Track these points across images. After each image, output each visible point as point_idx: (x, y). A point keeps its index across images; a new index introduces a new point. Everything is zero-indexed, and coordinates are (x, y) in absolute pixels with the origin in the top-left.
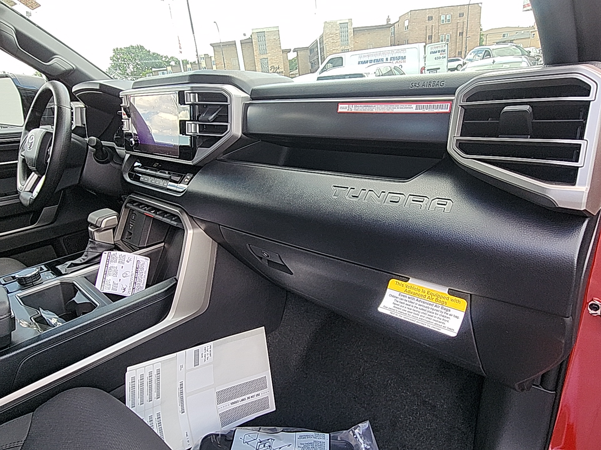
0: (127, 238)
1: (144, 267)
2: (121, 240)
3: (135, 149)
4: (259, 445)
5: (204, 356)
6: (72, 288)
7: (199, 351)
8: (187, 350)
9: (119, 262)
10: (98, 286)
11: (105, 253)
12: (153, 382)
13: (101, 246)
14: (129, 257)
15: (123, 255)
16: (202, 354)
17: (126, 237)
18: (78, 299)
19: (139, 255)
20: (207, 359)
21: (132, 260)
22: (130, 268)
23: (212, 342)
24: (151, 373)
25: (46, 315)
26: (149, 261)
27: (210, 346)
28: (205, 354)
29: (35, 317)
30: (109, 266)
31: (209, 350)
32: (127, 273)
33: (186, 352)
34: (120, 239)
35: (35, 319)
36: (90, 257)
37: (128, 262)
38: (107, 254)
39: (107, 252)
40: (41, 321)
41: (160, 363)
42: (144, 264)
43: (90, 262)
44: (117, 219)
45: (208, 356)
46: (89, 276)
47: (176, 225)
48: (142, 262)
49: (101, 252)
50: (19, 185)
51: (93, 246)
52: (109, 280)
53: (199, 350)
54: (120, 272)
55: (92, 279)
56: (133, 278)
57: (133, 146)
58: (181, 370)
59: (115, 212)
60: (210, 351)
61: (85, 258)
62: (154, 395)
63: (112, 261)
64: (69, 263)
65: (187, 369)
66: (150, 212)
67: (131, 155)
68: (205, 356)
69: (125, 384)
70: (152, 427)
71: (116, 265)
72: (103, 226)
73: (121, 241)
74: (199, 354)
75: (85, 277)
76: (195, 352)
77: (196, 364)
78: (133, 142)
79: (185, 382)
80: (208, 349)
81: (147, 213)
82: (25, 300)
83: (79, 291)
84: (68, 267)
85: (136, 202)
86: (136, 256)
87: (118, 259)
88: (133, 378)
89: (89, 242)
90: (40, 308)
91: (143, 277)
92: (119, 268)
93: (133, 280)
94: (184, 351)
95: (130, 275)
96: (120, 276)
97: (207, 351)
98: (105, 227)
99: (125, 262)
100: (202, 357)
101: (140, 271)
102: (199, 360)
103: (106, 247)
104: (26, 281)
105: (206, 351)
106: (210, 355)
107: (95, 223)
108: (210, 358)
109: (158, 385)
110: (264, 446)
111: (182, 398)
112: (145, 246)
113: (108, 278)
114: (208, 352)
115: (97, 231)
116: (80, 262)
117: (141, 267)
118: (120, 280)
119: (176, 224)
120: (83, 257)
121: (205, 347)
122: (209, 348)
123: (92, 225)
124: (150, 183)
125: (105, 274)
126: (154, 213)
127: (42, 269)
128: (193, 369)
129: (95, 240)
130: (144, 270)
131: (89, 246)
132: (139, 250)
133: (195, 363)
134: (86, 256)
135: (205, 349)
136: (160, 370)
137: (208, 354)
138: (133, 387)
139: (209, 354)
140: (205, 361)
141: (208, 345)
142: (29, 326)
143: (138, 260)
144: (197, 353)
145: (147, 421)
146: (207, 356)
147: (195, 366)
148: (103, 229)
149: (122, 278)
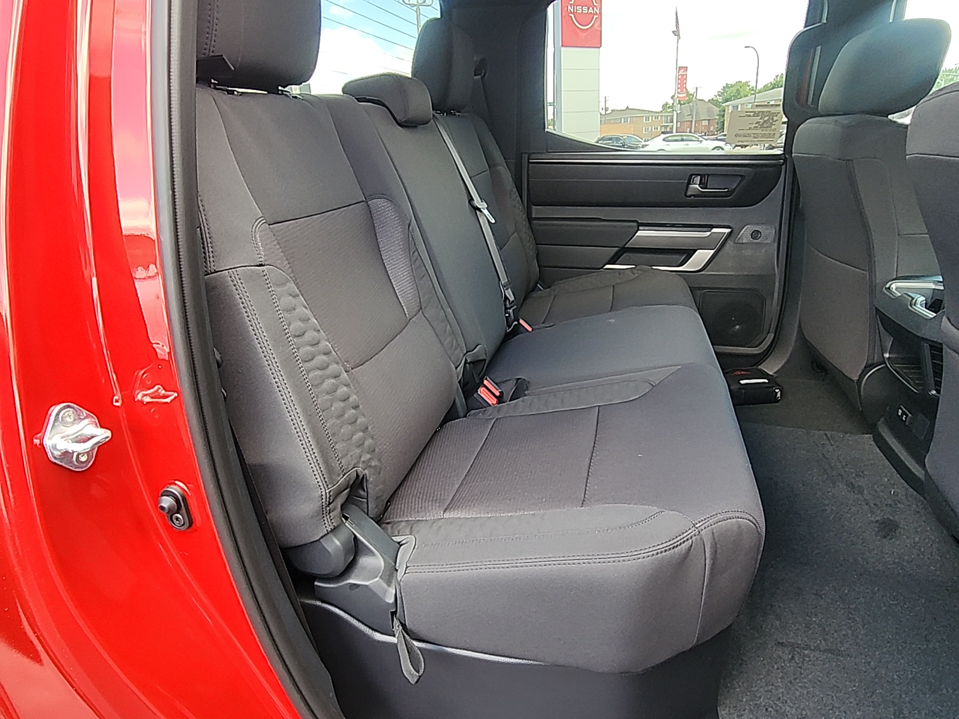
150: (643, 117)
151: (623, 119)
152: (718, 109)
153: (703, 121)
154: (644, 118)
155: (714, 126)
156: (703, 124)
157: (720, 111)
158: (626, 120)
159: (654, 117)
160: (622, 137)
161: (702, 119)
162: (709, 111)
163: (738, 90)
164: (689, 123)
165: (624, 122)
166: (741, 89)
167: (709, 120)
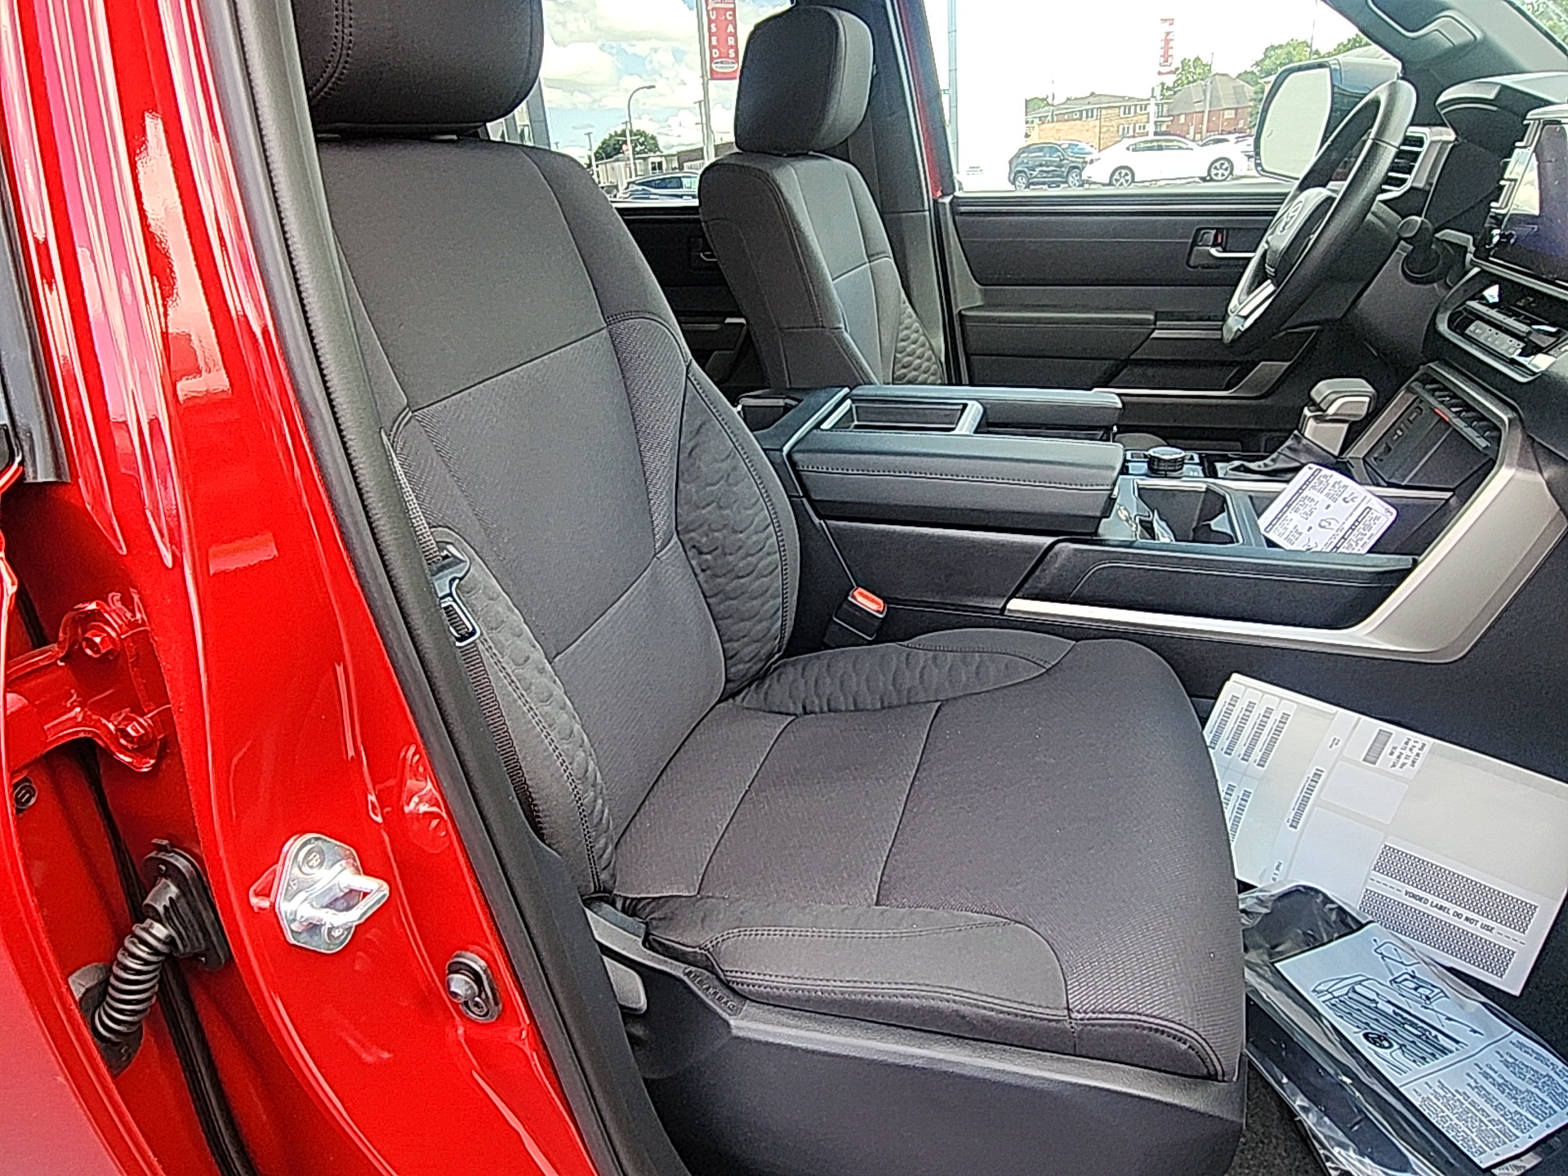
0: (1375, 459)
1: (1374, 526)
2: (1364, 459)
3: (1494, 256)
4: (1406, 980)
5: (1396, 753)
6: (1220, 503)
7: (1389, 737)
8: (1364, 718)
9: (1327, 495)
10: (1263, 522)
11: (1310, 468)
12: (1267, 730)
13: (1309, 451)
14: (1352, 494)
15: (1342, 484)
16: (1394, 748)
17: (1376, 455)
18: (1219, 524)
19: (1380, 497)
20: (1401, 767)
21: (1357, 501)
22: (1344, 514)
23: (1432, 740)
24: (1269, 710)
25: (1159, 526)
26: (1392, 518)
27: (1424, 745)
28: (1401, 754)
29: (1143, 518)
30: (1304, 495)
31: (1416, 751)
32: (1332, 521)
33: (1359, 719)
34: (1362, 456)
35: (1141, 521)
36: (1279, 465)
37: (1347, 502)
38: (1312, 471)
39: (1315, 467)
40: (1148, 528)
41: (1296, 705)
42: (1377, 518)
43: (1273, 475)
44: (1367, 405)
45: (1406, 761)
46: (1257, 497)
47: (1484, 448)
48: (1375, 514)
49: (1303, 461)
50: (1234, 302)
51: (1296, 446)
52: (1289, 518)
53: (1391, 734)
54: (1320, 514)
55: (1260, 504)
56: (1338, 538)
57: (1491, 249)
58: (1331, 747)
59: (1370, 389)
60: (1418, 755)
61: (1272, 463)
62: (1257, 754)
63: (1313, 487)
64: (1237, 463)
65: (1344, 754)
66: (1449, 408)
67: (1483, 271)
68: (1399, 757)
69: (1216, 698)
70: (1224, 805)
71: (1320, 497)
72: (1331, 411)
73: (1361, 461)
74: (1387, 742)
75: (1251, 498)
76: (1379, 734)
77: (1371, 758)
78: (1496, 239)
79: (1327, 778)
80: (1414, 747)
81: (1442, 410)
82: (1142, 492)
83: (1225, 514)
84: (1233, 469)
85: (1434, 381)
86: (1370, 496)
87: (1329, 487)
88: (1235, 699)
89: (1292, 436)
90: (1156, 512)
91: (1361, 543)
92: (1321, 507)
93: (1335, 541)
94: (1357, 715)
95: (1336, 529)
96: (1313, 521)
97: (1411, 750)
98: (1334, 414)
99: (1340, 500)
100: (1392, 754)
101: (1361, 531)
102: (1379, 755)
103: (1319, 456)
104: (1158, 465)
105: (1408, 749)
106: (1414, 762)
107: (1318, 400)
108: (1408, 769)
109: (1273, 741)
110: (1416, 989)
111: (1305, 800)
112: (1403, 484)
113: (1289, 514)
114: (1409, 754)
115: (1316, 418)
116: (1258, 469)
117: (1368, 523)
118: (1310, 528)
119: (1484, 445)
120: (1267, 461)
121: (1409, 740)
122: (1419, 745)
123: (1314, 403)
124: (1483, 341)
125: (1288, 505)
126: (1456, 413)
127: (1192, 458)
128: (1356, 763)
129: (1303, 435)
130: (1372, 531)
131: (1289, 442)
132: (1383, 486)
133: (1367, 754)
134: (1273, 460)
135: (1407, 743)
136: (1290, 718)
137: (1407, 757)
138: (1228, 713)
139: (1411, 759)
140: (1394, 766)
141: (1421, 739)
142: (1127, 521)
143: (1369, 505)
144: (1382, 739)
145: (1222, 788)
146: (1402, 760)
147: (1365, 760)
148: (1328, 418)
149: (1316, 527)
150: (1119, 107)
151: (1084, 113)
152: (1253, 89)
153: (1226, 112)
154: (1122, 108)
155: (1246, 120)
156: (1226, 117)
157: (1256, 93)
158: (1090, 114)
159: (1138, 107)
160: (1060, 145)
161: (1225, 107)
162: (1238, 93)
163: (1289, 53)
164: (1200, 115)
165: (1087, 117)
166: (1294, 53)
167: (1236, 109)
